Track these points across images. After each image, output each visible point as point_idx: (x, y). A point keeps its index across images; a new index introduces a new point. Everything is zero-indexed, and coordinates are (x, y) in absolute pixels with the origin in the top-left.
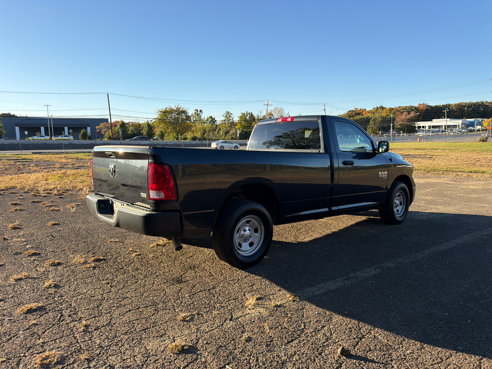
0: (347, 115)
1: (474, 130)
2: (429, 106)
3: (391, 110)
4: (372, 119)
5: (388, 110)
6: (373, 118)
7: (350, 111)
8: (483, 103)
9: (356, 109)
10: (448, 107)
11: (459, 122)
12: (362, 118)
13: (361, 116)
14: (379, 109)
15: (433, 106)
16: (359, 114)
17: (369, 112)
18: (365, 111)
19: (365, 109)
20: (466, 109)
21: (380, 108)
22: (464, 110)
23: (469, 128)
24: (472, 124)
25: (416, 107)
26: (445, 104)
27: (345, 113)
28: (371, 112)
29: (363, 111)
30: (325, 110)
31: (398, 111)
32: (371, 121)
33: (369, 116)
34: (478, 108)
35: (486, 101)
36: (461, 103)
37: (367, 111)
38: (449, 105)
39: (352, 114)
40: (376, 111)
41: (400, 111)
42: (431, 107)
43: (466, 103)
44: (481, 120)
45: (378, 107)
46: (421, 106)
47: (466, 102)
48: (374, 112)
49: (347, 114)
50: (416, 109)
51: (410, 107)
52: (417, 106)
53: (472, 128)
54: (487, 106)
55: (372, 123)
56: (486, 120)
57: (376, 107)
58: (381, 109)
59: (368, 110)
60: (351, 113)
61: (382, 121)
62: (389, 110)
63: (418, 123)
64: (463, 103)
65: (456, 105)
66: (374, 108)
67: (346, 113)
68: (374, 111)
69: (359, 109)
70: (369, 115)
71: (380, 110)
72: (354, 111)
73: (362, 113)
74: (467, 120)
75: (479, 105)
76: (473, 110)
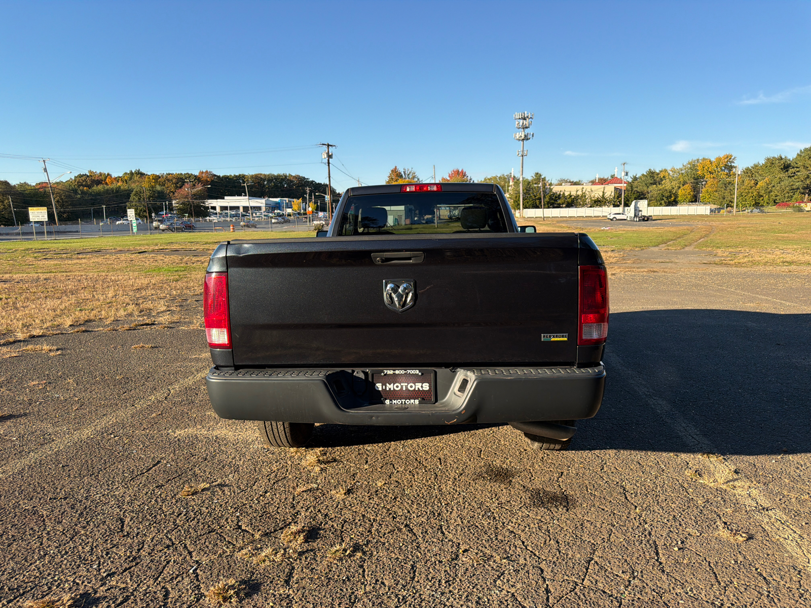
0: (76, 183)
1: (283, 214)
2: (215, 175)
3: (157, 178)
4: (134, 193)
5: (151, 178)
6: (135, 190)
7: (81, 176)
8: (286, 176)
9: (90, 172)
10: (242, 180)
11: (260, 202)
12: (108, 190)
13: (106, 187)
14: (135, 175)
15: (221, 175)
16: (99, 182)
17: (117, 179)
18: (109, 177)
19: (108, 174)
20: (265, 183)
21: (136, 173)
22: (264, 186)
23: (276, 211)
24: (278, 206)
25: (195, 176)
26: (237, 174)
27: (71, 179)
28: (122, 179)
29: (106, 177)
30: (45, 170)
31: (168, 180)
32: (132, 195)
33: (120, 187)
34: (281, 183)
35: (290, 175)
36: (259, 174)
37: (113, 177)
38: (244, 176)
39: (87, 182)
40: (131, 179)
41: (172, 180)
42: (219, 177)
43: (265, 175)
44: (289, 201)
45: (133, 172)
46: (204, 175)
47: (266, 173)
48: (126, 181)
49: (75, 180)
50: (197, 179)
51: (187, 176)
52: (198, 174)
53: (279, 211)
54: (292, 181)
55: (134, 199)
56: (295, 200)
57: (129, 172)
58: (139, 176)
59: (114, 175)
60: (83, 178)
61: (152, 197)
62: (153, 179)
63: (210, 201)
64: (261, 174)
65: (252, 176)
66: (126, 173)
67: (73, 178)
68: (126, 178)
69: (98, 172)
70: (119, 184)
71: (136, 178)
72: (88, 176)
73: (105, 180)
74: (271, 199)
75: (282, 179)
76: (276, 186)
